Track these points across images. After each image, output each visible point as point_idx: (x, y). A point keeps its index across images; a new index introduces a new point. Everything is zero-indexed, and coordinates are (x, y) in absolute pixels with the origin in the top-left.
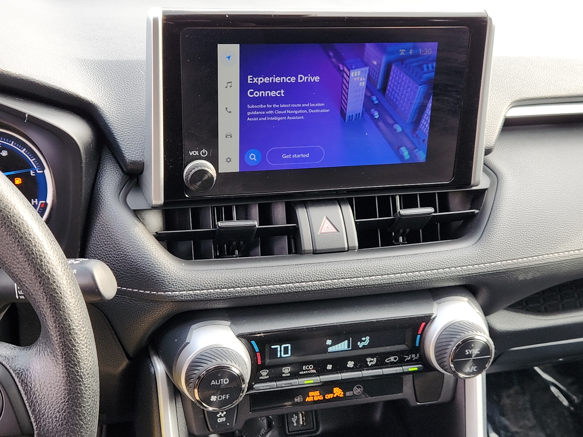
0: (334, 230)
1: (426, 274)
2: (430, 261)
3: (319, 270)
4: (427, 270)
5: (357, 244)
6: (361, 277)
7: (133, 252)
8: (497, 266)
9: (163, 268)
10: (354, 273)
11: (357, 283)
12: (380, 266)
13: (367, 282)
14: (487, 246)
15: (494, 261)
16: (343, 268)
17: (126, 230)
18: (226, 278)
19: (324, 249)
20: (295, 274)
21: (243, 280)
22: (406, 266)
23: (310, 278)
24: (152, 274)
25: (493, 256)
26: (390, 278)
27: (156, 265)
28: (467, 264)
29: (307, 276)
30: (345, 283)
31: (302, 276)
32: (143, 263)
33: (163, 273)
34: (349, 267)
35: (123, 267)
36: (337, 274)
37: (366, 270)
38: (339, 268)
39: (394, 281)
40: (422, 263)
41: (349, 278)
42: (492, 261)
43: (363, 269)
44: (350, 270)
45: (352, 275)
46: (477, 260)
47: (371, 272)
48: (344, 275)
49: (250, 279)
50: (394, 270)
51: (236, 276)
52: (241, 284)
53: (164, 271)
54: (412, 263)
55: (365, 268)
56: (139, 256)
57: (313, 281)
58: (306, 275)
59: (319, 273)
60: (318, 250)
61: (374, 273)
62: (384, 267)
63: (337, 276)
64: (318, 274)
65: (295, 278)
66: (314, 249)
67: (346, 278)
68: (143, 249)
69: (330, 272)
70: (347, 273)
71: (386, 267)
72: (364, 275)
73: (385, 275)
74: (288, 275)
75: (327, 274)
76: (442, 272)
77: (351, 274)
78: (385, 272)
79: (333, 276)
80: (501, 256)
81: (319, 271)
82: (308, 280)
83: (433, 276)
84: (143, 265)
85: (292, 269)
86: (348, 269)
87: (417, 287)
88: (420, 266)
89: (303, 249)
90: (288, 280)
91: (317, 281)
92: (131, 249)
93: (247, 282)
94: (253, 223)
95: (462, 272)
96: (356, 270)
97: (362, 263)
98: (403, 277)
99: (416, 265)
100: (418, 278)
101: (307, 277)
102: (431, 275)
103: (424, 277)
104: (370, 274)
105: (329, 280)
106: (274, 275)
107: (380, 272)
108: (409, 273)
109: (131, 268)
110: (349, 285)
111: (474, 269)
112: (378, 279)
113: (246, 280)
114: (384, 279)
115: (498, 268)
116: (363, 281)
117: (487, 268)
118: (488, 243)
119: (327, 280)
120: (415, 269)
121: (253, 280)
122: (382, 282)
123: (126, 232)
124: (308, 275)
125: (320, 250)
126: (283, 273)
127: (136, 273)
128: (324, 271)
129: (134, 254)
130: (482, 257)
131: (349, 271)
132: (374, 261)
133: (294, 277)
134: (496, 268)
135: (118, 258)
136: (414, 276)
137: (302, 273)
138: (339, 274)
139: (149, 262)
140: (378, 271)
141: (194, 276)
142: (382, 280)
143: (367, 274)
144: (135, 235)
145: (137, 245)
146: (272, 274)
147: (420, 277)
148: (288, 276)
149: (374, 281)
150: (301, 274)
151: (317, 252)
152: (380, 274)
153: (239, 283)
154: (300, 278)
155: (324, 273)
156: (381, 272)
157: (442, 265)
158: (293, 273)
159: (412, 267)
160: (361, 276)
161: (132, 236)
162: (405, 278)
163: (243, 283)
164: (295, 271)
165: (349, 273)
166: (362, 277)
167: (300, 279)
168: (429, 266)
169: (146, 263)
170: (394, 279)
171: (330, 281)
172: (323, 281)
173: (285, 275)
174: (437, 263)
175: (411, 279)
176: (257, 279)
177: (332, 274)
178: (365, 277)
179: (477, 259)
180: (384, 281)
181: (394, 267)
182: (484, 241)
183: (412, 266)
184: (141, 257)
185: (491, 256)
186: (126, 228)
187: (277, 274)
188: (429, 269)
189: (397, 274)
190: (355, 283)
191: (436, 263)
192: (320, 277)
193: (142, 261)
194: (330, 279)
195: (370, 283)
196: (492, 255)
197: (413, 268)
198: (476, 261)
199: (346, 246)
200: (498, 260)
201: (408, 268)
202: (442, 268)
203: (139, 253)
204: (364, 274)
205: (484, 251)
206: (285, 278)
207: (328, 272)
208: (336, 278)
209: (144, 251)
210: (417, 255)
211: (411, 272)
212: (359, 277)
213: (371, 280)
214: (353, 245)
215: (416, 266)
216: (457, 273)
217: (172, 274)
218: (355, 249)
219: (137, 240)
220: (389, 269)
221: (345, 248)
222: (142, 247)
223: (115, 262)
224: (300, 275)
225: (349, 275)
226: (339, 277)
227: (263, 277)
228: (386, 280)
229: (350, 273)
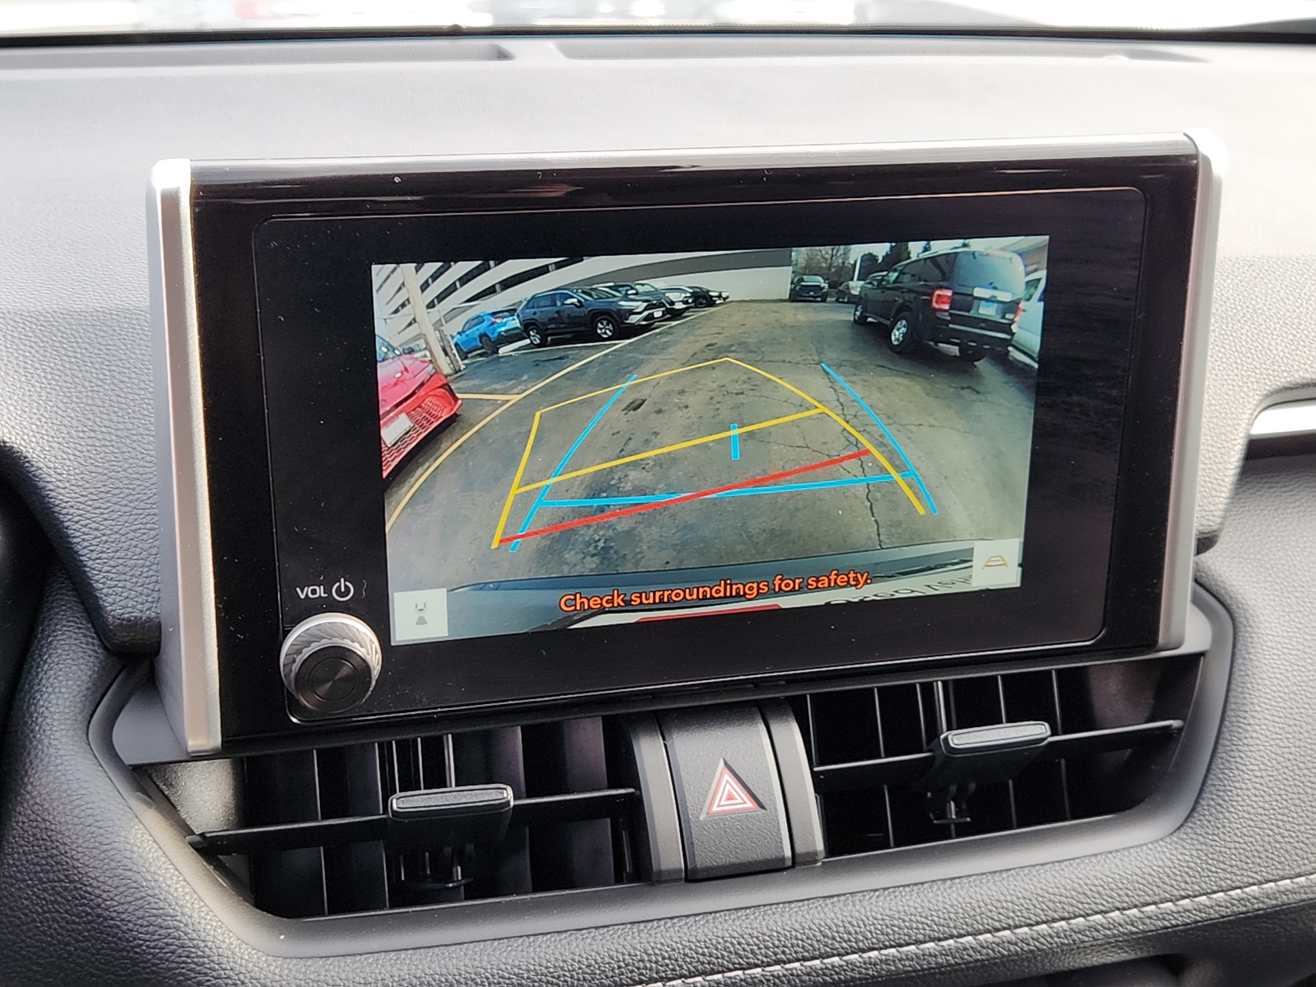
0: (749, 804)
1: (1035, 936)
2: (1046, 895)
3: (703, 938)
4: (1038, 923)
5: (820, 845)
6: (834, 955)
7: (120, 909)
8: (1249, 900)
9: (215, 958)
10: (811, 945)
11: (824, 974)
12: (892, 918)
13: (853, 970)
14: (1216, 838)
15: (1238, 884)
16: (779, 929)
17: (100, 839)
19: (720, 864)
20: (629, 955)
22: (972, 913)
23: (678, 968)
24: (181, 978)
25: (1235, 870)
26: (924, 955)
27: (193, 950)
28: (1157, 898)
29: (667, 961)
30: (785, 976)
31: (650, 961)
32: (152, 944)
33: (215, 974)
34: (797, 926)
35: (93, 955)
36: (759, 948)
37: (850, 933)
38: (765, 930)
39: (936, 963)
40: (1022, 901)
41: (798, 960)
42: (1234, 885)
43: (842, 929)
44: (799, 936)
45: (808, 951)
46: (1186, 882)
47: (867, 939)
48: (784, 952)
50: (935, 928)
53: (217, 967)
54: (989, 901)
55: (847, 925)
56: (140, 922)
57: (686, 977)
58: (664, 958)
59: (706, 950)
60: (702, 870)
61: (874, 940)
62: (904, 921)
63: (760, 957)
64: (700, 950)
65: (630, 968)
66: (689, 867)
67: (790, 961)
68: (152, 900)
69: (739, 944)
70: (793, 946)
71: (911, 920)
72: (843, 948)
73: (908, 944)
74: (607, 960)
75: (730, 952)
76: (1082, 928)
77: (803, 948)
78: (909, 936)
79: (748, 958)
80: (1258, 869)
81: (705, 941)
82: (669, 972)
83: (1056, 939)
84: (152, 951)
85: (621, 940)
86: (794, 933)
87: (1009, 973)
88: (1014, 912)
89: (655, 868)
90: (607, 977)
91: (700, 975)
92: (117, 898)
94: (500, 797)
95: (1144, 924)
96: (818, 934)
97: (836, 909)
98: (965, 949)
99: (1003, 908)
100: (1009, 950)
101: (667, 965)
102: (1049, 939)
103: (1028, 945)
104: (861, 945)
105: (736, 969)
106: (564, 961)
107: (891, 937)
108: (981, 934)
109: (117, 959)
110: (797, 981)
111: (1179, 912)
112: (887, 960)
114: (908, 959)
115: (1253, 904)
116: (841, 966)
117: (1217, 908)
118: (1218, 828)
119: (730, 970)
120: (1000, 921)
122: (901, 966)
123: (101, 843)
124: (670, 958)
125: (707, 869)
126: (593, 954)
127: (130, 975)
128: (721, 940)
129: (123, 916)
130: (1202, 873)
131: (797, 939)
132: (873, 900)
133: (627, 965)
134: (1245, 906)
135: (79, 924)
136: (998, 945)
137: (650, 952)
138: (767, 948)
139: (171, 941)
140: (888, 934)
141: (312, 977)
142: (900, 960)
143: (854, 945)
144: (128, 854)
145: (134, 885)
146: (557, 960)
147: (1016, 944)
148: (609, 963)
149: (875, 964)
150: (649, 955)
151: (699, 877)
152: (893, 943)
154: (646, 968)
155: (719, 947)
156: (897, 936)
157: (1082, 903)
158: (623, 954)
159: (989, 914)
160: (835, 952)
161: (118, 857)
162: (971, 952)
164: (628, 947)
165: (798, 945)
166: (838, 955)
167: (644, 972)
168: (1043, 910)
169: (161, 944)
170: (935, 956)
171: (740, 973)
172: (719, 972)
173: (599, 960)
174: (1065, 900)
175: (990, 952)
176: (509, 978)
177: (744, 950)
178: (847, 954)
179: (1188, 879)
180: (907, 963)
181: (936, 919)
182: (1205, 822)
183: (991, 911)
184: (145, 923)
185: (1229, 869)
186: (102, 831)
187: (573, 960)
188: (1044, 918)
189: (946, 939)
190: (818, 976)
191: (1063, 899)
192: (709, 963)
193: (148, 937)
194: (737, 966)
195: (864, 971)
196: (1232, 866)
197: (992, 919)
198: (1183, 885)
199: (788, 853)
200: (1251, 881)
201: (978, 918)
202: (1082, 913)
203: (140, 913)
204: (844, 945)
205: (1206, 855)
206: (598, 972)
207: (732, 943)
208: (759, 962)
209: (155, 906)
210: (1005, 875)
211: (989, 932)
212: (828, 957)
213: (865, 963)
214: (810, 849)
215: (1001, 911)
216: (1128, 927)
217: (242, 977)
218: (815, 861)
219: (135, 869)
220: (920, 926)
221: (783, 859)
222: (150, 892)
223: (70, 936)
224: (646, 958)
225: (796, 952)
226: (765, 960)
227: (528, 971)
228: (912, 960)
229: (800, 942)
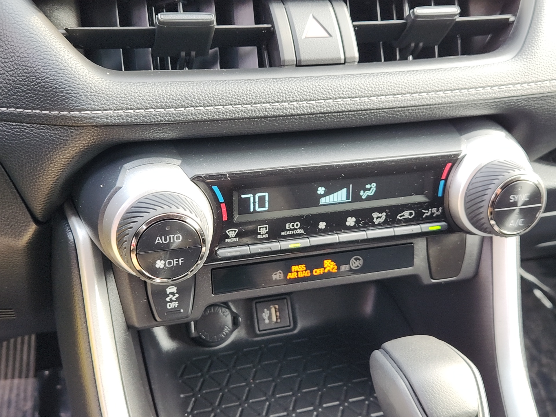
0: (325, 34)
1: (453, 95)
2: (458, 78)
4: (454, 90)
5: (356, 54)
6: (365, 97)
7: (29, 52)
8: (545, 87)
9: (77, 76)
10: (355, 91)
11: (361, 105)
12: (391, 83)
13: (373, 104)
14: (531, 60)
15: (540, 80)
16: (341, 84)
17: (17, 19)
18: (173, 93)
19: (312, 59)
20: (273, 89)
21: (198, 96)
22: (426, 83)
23: (295, 97)
24: (61, 84)
25: (539, 74)
26: (405, 100)
27: (66, 71)
28: (506, 83)
29: (290, 93)
30: (343, 104)
31: (282, 93)
32: (46, 68)
33: (77, 83)
34: (349, 83)
35: (15, 77)
36: (332, 91)
37: (372, 88)
38: (334, 84)
39: (410, 104)
40: (448, 80)
41: (349, 98)
42: (538, 80)
43: (368, 86)
44: (350, 87)
45: (353, 94)
46: (518, 77)
47: (380, 91)
48: (343, 94)
49: (207, 95)
50: (410, 88)
51: (187, 90)
52: (194, 102)
53: (78, 79)
54: (433, 79)
55: (371, 84)
56: (39, 57)
57: (298, 101)
58: (288, 92)
59: (308, 90)
60: (304, 61)
61: (383, 91)
62: (396, 84)
63: (332, 95)
64: (305, 90)
65: (273, 95)
66: (298, 60)
67: (345, 98)
68: (44, 47)
69: (323, 88)
70: (347, 91)
71: (399, 84)
72: (369, 94)
73: (398, 94)
74: (262, 91)
75: (318, 92)
76: (474, 93)
77: (351, 92)
78: (399, 91)
79: (326, 95)
80: (549, 74)
81: (307, 86)
82: (291, 98)
83: (462, 98)
84: (46, 71)
85: (269, 83)
86: (347, 86)
87: (441, 113)
88: (444, 84)
89: (282, 59)
90: (263, 98)
91: (305, 100)
92: (27, 47)
93: (204, 100)
94: (210, 18)
95: (500, 94)
96: (358, 87)
97: (366, 78)
98: (423, 99)
99: (439, 82)
100: (442, 101)
101: (290, 95)
102: (459, 97)
103: (450, 99)
104: (377, 93)
105: (321, 99)
106: (243, 90)
107: (391, 91)
108: (430, 92)
109: (29, 77)
110: (349, 107)
111: (515, 90)
112: (388, 101)
113: (202, 97)
114: (397, 101)
115: (546, 89)
116: (368, 102)
117: (531, 90)
118: (532, 56)
119: (319, 100)
120: (438, 87)
121: (213, 97)
122: (395, 104)
123: (17, 21)
124: (291, 92)
125: (306, 61)
126: (256, 88)
127: (36, 85)
128: (314, 86)
129: (31, 55)
130: (525, 74)
131: (348, 88)
132: (382, 75)
133: (272, 94)
134: (543, 90)
135: (8, 62)
136: (437, 98)
137: (282, 89)
138: (335, 91)
139: (55, 66)
140: (389, 89)
141: (124, 88)
142: (394, 101)
143: (374, 92)
144: (31, 27)
145: (35, 40)
146: (239, 89)
147: (445, 98)
148: (263, 92)
149: (383, 102)
150: (282, 90)
151: (302, 64)
152: (391, 93)
153: (192, 101)
154: (280, 96)
155: (314, 89)
156: (393, 90)
157: (474, 82)
158: (270, 89)
159: (433, 84)
160: (366, 95)
161: (26, 28)
162: (425, 100)
163: (198, 101)
164: (272, 86)
165: (349, 91)
166: (367, 97)
167: (280, 97)
168: (457, 84)
169: (50, 68)
170: (410, 100)
171: (323, 101)
172: (313, 100)
173: (259, 91)
174: (467, 81)
175: (434, 101)
176: (218, 95)
177: (325, 91)
178: (371, 97)
179: (520, 76)
180: (397, 103)
181: (410, 84)
182: (527, 54)
183: (434, 83)
184: (42, 58)
185: (537, 73)
186: (17, 16)
187: (247, 90)
188: (457, 87)
189: (415, 93)
190: (358, 105)
191: (466, 80)
192: (309, 96)
193: (43, 64)
194: (322, 98)
195: (378, 105)
196: (538, 72)
197: (435, 86)
198: (517, 79)
199: (342, 57)
200: (546, 79)
201: (429, 85)
202: (474, 87)
203: (39, 53)
204: (370, 92)
205: (527, 66)
206: (258, 95)
207: (319, 88)
208: (331, 97)
209: (46, 50)
210: (440, 70)
211: (433, 91)
212: (363, 97)
213: (379, 101)
214: (352, 56)
215: (439, 83)
216: (494, 95)
217: (90, 85)
218: (354, 62)
219: (35, 33)
220: (403, 87)
221: (340, 59)
222: (43, 44)
223: (4, 69)
224: (280, 91)
225: (348, 94)
226: (334, 96)
227: (226, 93)
228: (399, 102)
229: (350, 90)
